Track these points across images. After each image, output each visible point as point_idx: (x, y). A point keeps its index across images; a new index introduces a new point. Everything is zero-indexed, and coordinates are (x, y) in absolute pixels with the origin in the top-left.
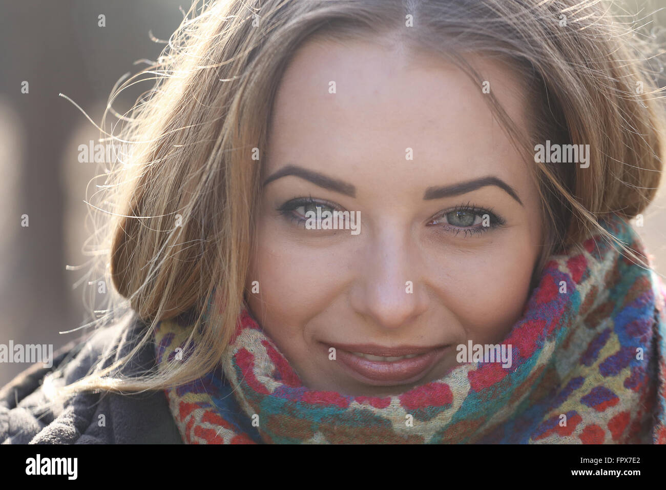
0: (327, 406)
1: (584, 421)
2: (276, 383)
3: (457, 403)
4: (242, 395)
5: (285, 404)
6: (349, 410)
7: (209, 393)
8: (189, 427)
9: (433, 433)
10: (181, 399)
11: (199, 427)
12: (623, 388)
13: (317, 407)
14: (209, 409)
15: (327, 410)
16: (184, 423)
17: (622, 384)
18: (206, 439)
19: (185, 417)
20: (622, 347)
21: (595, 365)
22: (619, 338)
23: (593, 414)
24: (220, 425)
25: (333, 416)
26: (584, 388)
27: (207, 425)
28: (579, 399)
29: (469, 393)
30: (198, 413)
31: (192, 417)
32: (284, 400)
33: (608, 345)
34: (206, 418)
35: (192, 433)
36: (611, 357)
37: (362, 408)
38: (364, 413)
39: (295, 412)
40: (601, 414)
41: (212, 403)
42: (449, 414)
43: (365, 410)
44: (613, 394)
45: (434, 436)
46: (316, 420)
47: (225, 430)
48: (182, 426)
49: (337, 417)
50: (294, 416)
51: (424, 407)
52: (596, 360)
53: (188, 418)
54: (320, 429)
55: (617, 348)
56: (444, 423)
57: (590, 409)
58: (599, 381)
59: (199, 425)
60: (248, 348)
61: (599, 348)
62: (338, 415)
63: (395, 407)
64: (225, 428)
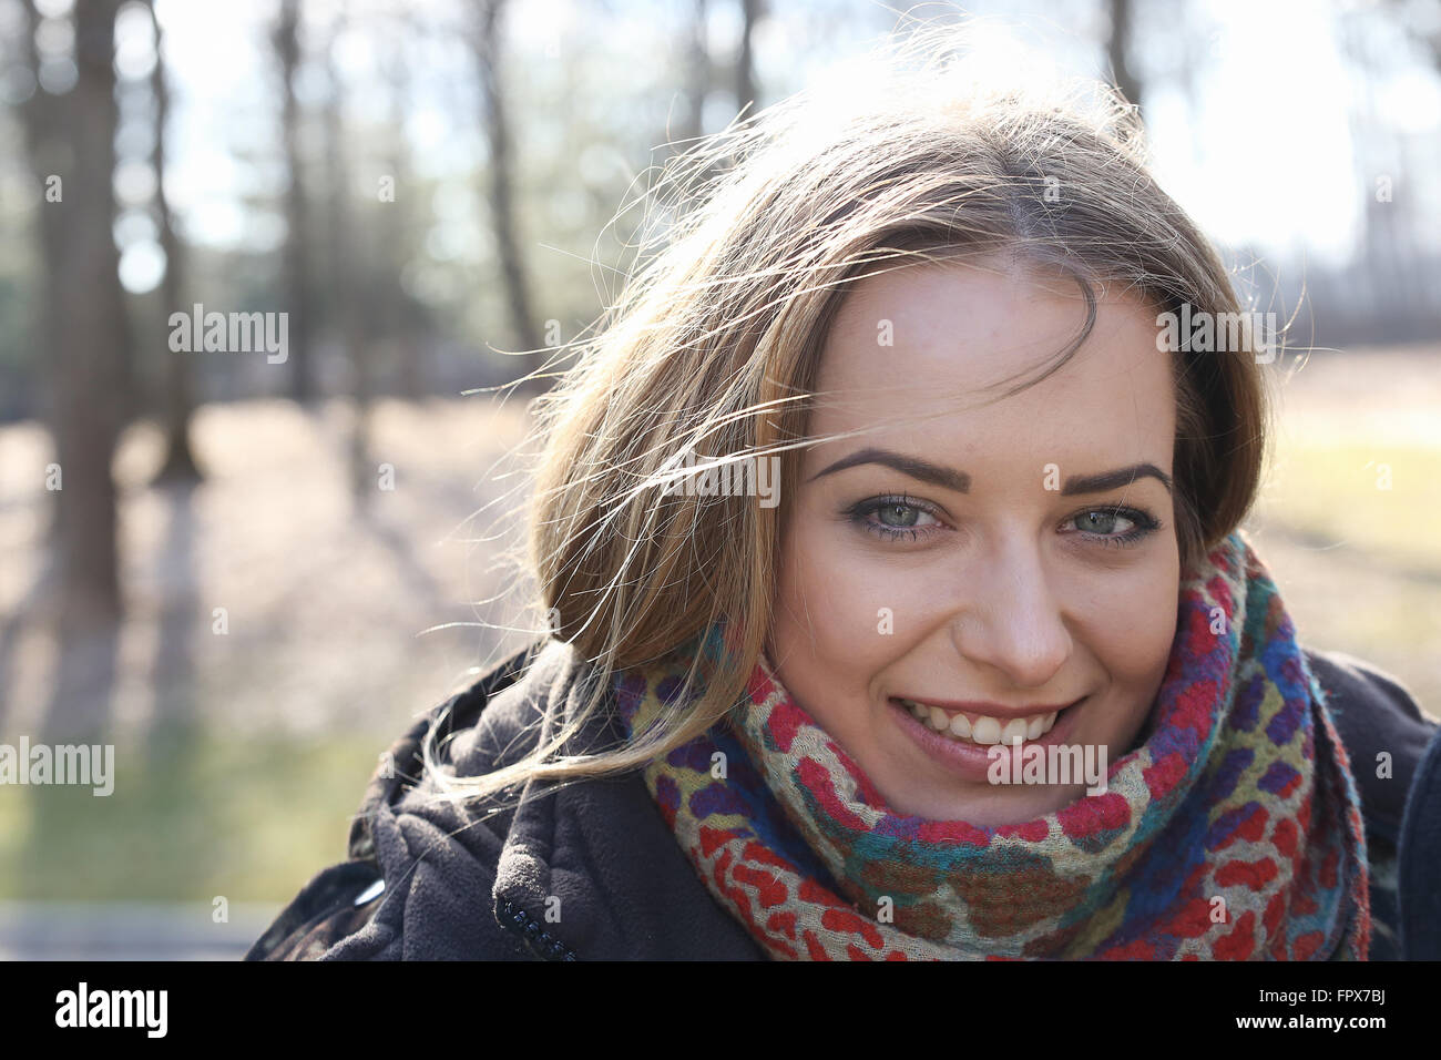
0: (958, 846)
1: (1272, 816)
2: (876, 812)
3: (1135, 820)
4: (815, 829)
5: (895, 846)
6: (992, 848)
7: (743, 814)
8: (722, 865)
9: (1102, 868)
10: (704, 823)
11: (743, 867)
12: (1301, 758)
13: (944, 848)
14: (751, 840)
15: (958, 852)
16: (711, 858)
17: (1300, 753)
18: (757, 886)
19: (713, 850)
20: (1287, 700)
21: (1260, 728)
22: (1279, 686)
23: (1280, 804)
24: (776, 865)
25: (967, 859)
26: (1256, 764)
27: (754, 865)
28: (1255, 783)
29: (1149, 805)
30: (737, 847)
31: (727, 851)
32: (894, 839)
33: (1267, 698)
34: (750, 852)
35: (729, 875)
36: (1277, 716)
37: (1011, 845)
38: (1014, 851)
39: (910, 856)
40: (1289, 803)
41: (751, 829)
42: (1125, 838)
43: (1015, 848)
44: (1294, 771)
45: (1104, 871)
46: (944, 866)
47: (787, 873)
48: (707, 864)
49: (974, 860)
50: (909, 862)
51: (1096, 832)
52: (1258, 723)
53: (719, 852)
54: (949, 880)
55: (1281, 702)
56: (1120, 852)
57: (1275, 797)
58: (1270, 752)
59: (741, 863)
60: (812, 756)
61: (1256, 705)
62: (975, 859)
63: (1056, 837)
64: (787, 870)
